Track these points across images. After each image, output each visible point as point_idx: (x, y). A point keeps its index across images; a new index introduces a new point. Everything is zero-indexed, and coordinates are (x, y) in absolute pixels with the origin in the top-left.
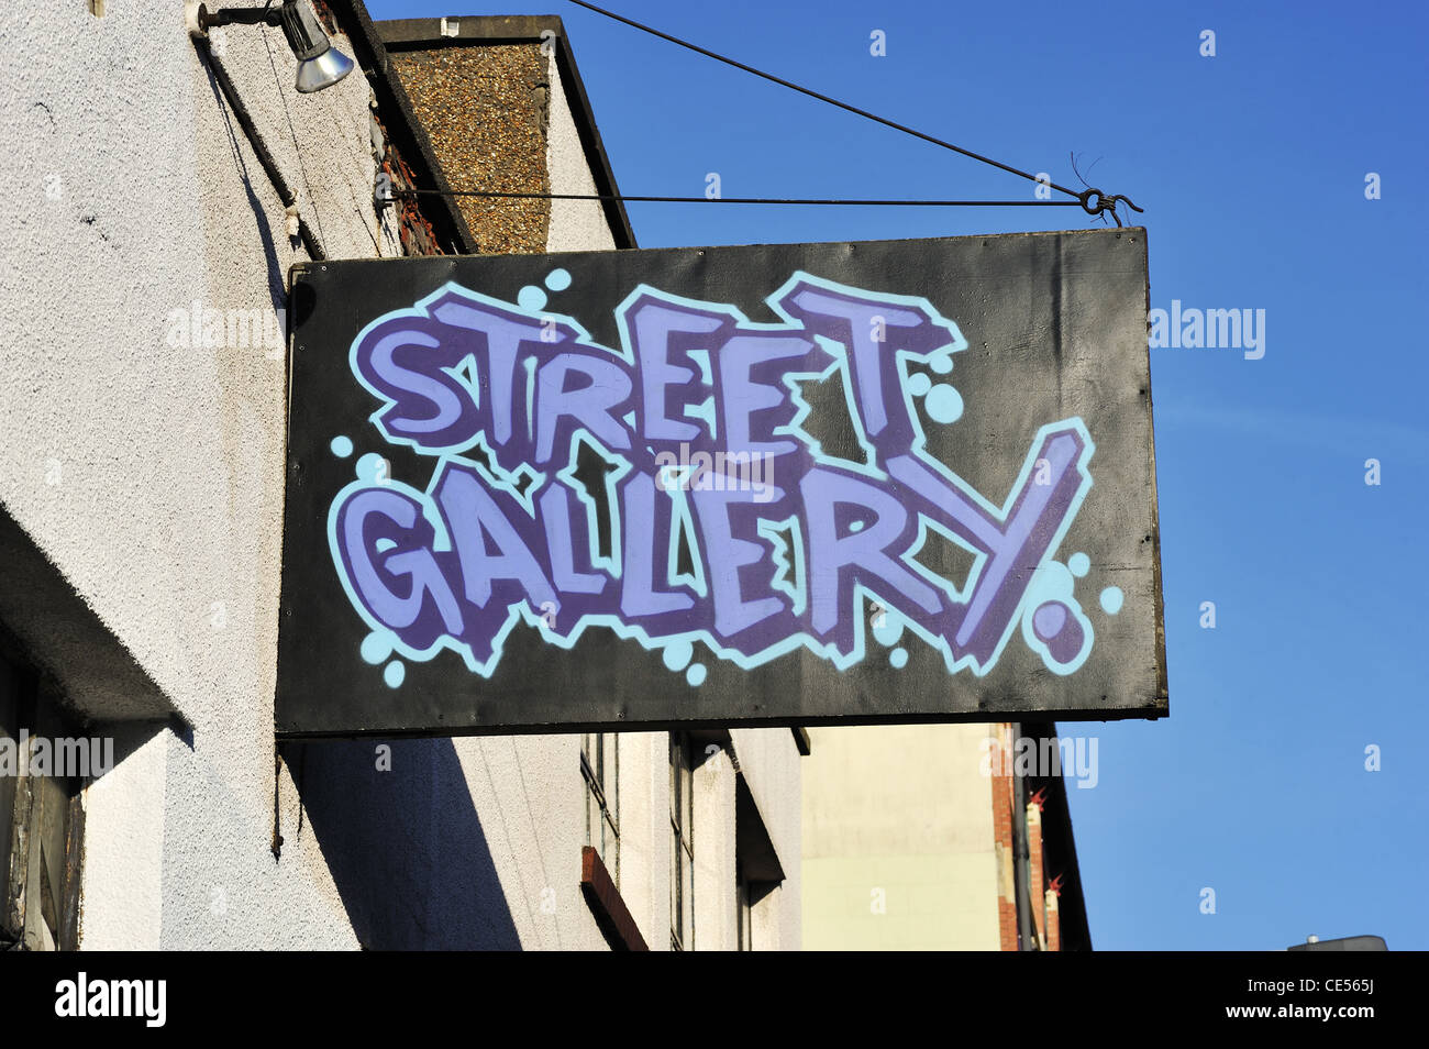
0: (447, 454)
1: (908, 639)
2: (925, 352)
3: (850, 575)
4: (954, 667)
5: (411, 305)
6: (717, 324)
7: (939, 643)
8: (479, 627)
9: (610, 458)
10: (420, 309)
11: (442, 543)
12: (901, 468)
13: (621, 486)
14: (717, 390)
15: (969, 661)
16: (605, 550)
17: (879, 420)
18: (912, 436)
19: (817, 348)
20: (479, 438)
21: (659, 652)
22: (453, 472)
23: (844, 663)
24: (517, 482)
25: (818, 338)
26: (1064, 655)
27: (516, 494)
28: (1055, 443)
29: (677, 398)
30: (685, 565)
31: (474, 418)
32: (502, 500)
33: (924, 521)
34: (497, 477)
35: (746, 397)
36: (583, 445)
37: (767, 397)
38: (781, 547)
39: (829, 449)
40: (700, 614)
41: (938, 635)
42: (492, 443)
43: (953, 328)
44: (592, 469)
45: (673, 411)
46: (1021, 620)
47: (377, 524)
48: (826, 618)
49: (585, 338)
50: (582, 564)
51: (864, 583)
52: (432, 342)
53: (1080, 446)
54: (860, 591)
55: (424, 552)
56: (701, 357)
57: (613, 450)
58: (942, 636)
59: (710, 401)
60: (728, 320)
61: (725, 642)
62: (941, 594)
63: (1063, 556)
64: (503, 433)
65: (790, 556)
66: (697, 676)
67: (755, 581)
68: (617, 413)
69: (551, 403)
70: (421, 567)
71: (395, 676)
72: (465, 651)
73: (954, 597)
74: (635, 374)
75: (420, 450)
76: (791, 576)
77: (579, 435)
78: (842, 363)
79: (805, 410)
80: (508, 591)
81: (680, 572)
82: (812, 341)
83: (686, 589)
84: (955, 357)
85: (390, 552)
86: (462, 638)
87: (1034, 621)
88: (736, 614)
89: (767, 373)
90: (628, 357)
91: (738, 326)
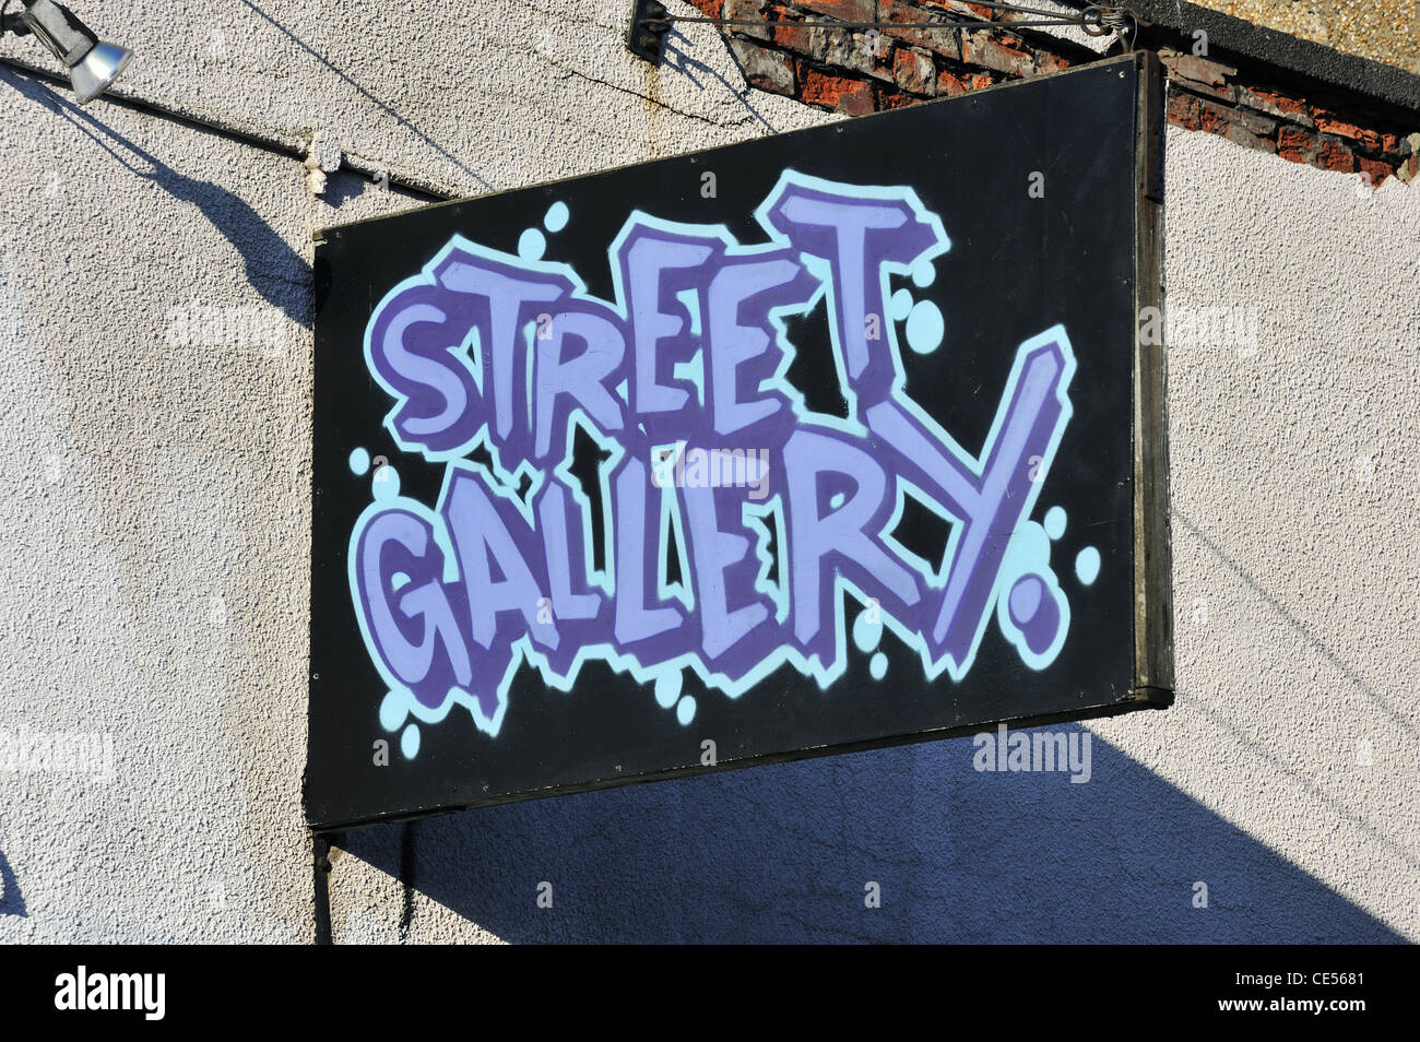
0: (454, 458)
1: (889, 642)
2: (907, 260)
3: (833, 563)
4: (932, 672)
5: (417, 270)
6: (707, 251)
7: (915, 641)
8: (487, 664)
9: (604, 443)
10: (426, 276)
11: (451, 574)
12: (885, 421)
13: (614, 476)
14: (705, 341)
15: (947, 661)
16: (600, 564)
17: (860, 361)
18: (892, 374)
19: (803, 273)
20: (482, 435)
21: (651, 684)
22: (461, 481)
23: (826, 678)
24: (518, 486)
25: (805, 258)
26: (1038, 646)
27: (516, 500)
28: (1036, 362)
29: (674, 350)
30: (674, 575)
31: (479, 409)
32: (504, 509)
33: (904, 486)
34: (500, 482)
35: (736, 344)
36: (580, 431)
37: (751, 343)
38: (764, 536)
39: (813, 405)
40: (687, 635)
41: (916, 633)
42: (495, 439)
43: (935, 221)
44: (587, 458)
45: (664, 377)
46: (996, 608)
47: (394, 555)
48: (807, 628)
49: (580, 290)
50: (578, 585)
51: (845, 575)
52: (437, 316)
53: (1061, 363)
54: (842, 584)
55: (435, 585)
56: (689, 298)
57: (606, 433)
58: (920, 633)
59: (699, 355)
60: (718, 245)
61: (713, 666)
62: (919, 578)
63: (1038, 515)
64: (505, 427)
65: (773, 548)
66: (687, 712)
67: (739, 586)
68: (610, 384)
69: (551, 378)
70: (429, 602)
71: (411, 745)
72: (472, 704)
73: (935, 581)
74: (627, 329)
75: (431, 457)
76: (774, 574)
77: (576, 417)
78: (826, 289)
79: (789, 353)
80: (512, 624)
81: (669, 582)
82: (795, 260)
83: (675, 603)
84: (937, 262)
85: (406, 589)
86: (470, 690)
87: (1009, 604)
88: (724, 630)
89: (752, 312)
90: (620, 309)
91: (728, 252)
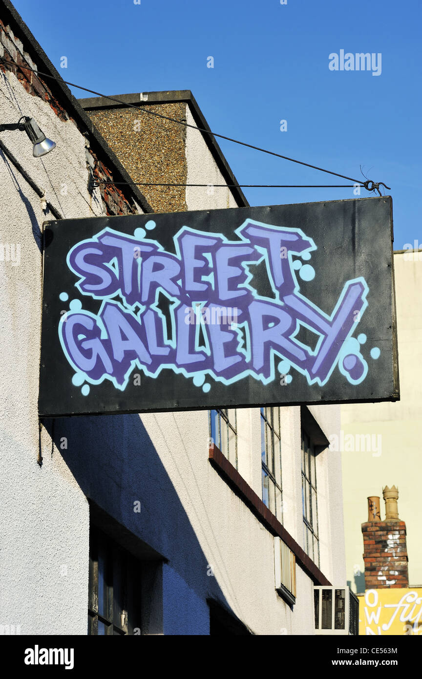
0: (106, 299)
1: (292, 372)
2: (299, 251)
3: (268, 345)
4: (311, 382)
5: (91, 237)
6: (215, 242)
7: (305, 372)
8: (119, 369)
9: (171, 299)
10: (95, 239)
11: (104, 336)
12: (290, 300)
13: (176, 310)
14: (215, 269)
15: (317, 380)
16: (170, 337)
17: (280, 280)
18: (294, 287)
19: (255, 251)
20: (119, 292)
21: (192, 378)
22: (108, 307)
23: (266, 382)
24: (134, 310)
25: (256, 247)
26: (356, 376)
27: (133, 315)
28: (353, 288)
29: (199, 273)
30: (202, 343)
31: (117, 284)
32: (128, 317)
33: (299, 322)
34: (126, 308)
35: (227, 272)
36: (161, 294)
37: (235, 272)
38: (241, 334)
39: (260, 293)
40: (208, 363)
41: (304, 370)
42: (124, 294)
43: (311, 241)
44: (164, 304)
45: (197, 279)
46: (338, 364)
47: (78, 328)
48: (259, 363)
49: (161, 249)
50: (160, 343)
51: (275, 348)
52: (100, 253)
53: (363, 289)
54: (273, 352)
55: (97, 339)
56: (208, 256)
57: (173, 296)
58: (306, 369)
59: (212, 274)
60: (220, 240)
61: (218, 374)
62: (306, 352)
63: (355, 335)
64: (128, 290)
65: (244, 338)
66: (207, 388)
67: (230, 349)
68: (174, 280)
69: (147, 276)
70: (95, 345)
71: (86, 391)
72: (113, 380)
73: (311, 353)
74: (181, 263)
75: (95, 297)
76: (244, 346)
77: (159, 290)
78: (265, 257)
79: (250, 277)
80: (130, 355)
81: (200, 345)
82: (253, 247)
83: (202, 353)
84: (312, 253)
85: (84, 340)
86: (112, 375)
87: (343, 363)
88: (223, 362)
89: (235, 262)
90: (179, 256)
91: (224, 242)
